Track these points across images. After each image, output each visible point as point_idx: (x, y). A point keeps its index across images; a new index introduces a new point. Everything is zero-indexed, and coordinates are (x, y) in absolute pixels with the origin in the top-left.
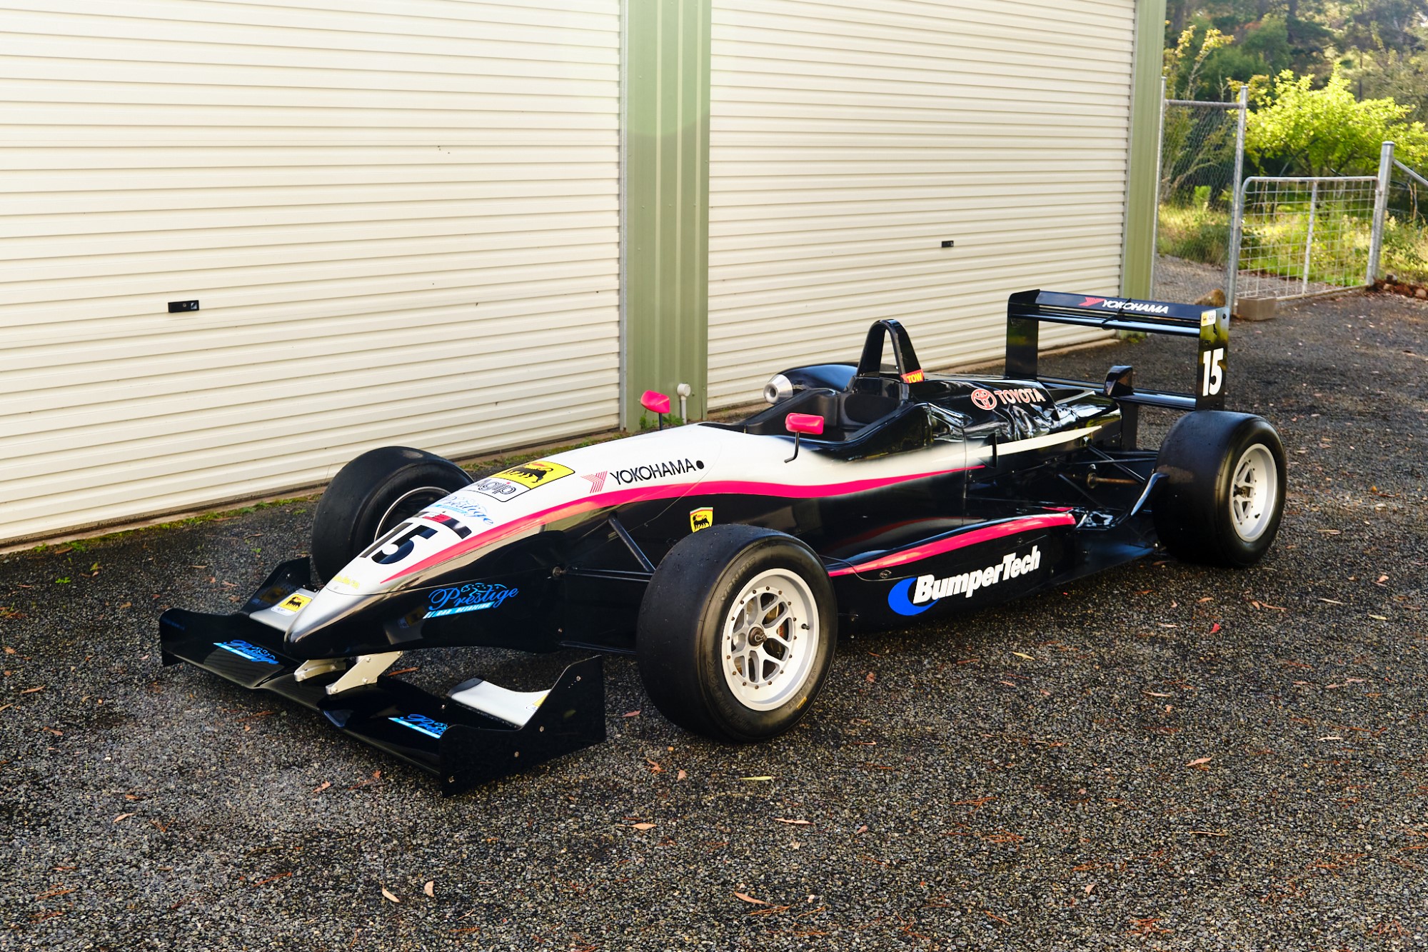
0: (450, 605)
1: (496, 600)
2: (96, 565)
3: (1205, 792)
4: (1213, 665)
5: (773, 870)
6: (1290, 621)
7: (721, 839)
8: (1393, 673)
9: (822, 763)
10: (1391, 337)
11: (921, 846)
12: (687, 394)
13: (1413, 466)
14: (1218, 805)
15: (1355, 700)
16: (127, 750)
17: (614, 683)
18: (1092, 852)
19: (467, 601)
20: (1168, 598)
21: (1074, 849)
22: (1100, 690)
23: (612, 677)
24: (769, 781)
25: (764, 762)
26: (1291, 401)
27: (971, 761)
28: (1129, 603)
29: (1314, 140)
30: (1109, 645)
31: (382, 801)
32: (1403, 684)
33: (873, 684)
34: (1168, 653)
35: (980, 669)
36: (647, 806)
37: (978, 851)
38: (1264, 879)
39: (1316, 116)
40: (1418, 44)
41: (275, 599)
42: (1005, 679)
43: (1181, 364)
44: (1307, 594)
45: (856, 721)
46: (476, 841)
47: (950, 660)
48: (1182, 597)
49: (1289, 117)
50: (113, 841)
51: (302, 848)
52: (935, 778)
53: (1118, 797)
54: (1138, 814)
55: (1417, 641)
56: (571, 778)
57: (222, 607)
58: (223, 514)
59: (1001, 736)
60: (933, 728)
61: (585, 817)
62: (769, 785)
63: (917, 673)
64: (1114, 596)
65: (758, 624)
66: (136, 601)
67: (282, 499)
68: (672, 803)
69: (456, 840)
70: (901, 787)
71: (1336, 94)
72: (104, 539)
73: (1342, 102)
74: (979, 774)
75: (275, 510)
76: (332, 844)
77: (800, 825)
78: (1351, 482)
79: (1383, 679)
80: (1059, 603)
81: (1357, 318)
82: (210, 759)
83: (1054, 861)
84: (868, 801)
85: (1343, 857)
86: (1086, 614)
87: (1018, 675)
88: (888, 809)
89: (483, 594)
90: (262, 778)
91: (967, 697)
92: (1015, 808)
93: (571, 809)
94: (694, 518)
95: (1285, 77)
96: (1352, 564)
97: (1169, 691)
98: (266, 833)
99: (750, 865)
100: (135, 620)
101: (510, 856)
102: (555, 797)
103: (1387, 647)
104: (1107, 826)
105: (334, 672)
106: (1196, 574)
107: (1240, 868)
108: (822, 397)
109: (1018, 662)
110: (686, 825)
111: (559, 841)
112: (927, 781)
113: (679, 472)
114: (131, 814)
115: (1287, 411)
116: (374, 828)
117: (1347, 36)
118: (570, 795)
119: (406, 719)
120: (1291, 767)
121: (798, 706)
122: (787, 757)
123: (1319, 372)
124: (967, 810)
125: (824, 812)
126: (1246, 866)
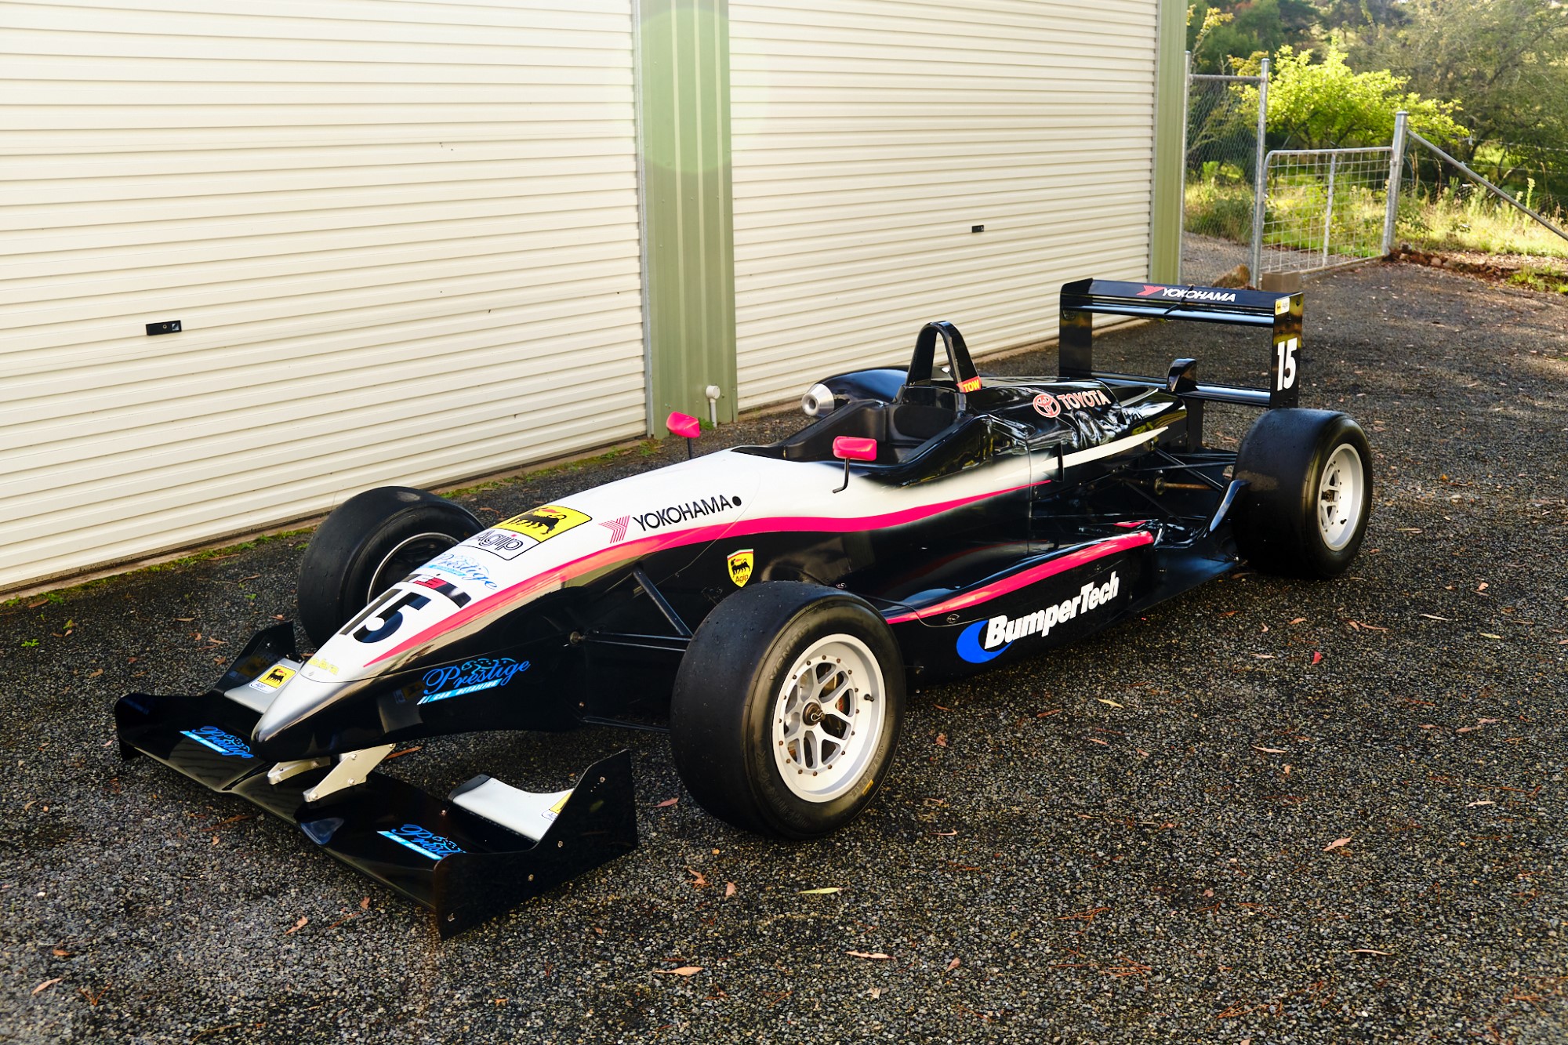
0: (449, 686)
1: (504, 676)
2: (70, 622)
3: (1354, 889)
4: (1324, 707)
5: (850, 1033)
6: (1396, 644)
7: (783, 985)
8: (1526, 710)
9: (896, 864)
10: (1417, 308)
11: (1027, 986)
12: (717, 397)
13: (1475, 449)
14: (1373, 907)
15: (1495, 748)
16: (66, 879)
17: (647, 759)
18: (1237, 986)
19: (469, 681)
20: (1256, 621)
21: (1215, 984)
22: (1204, 746)
23: (644, 751)
24: (835, 893)
25: (827, 867)
26: (1334, 380)
27: (1071, 854)
28: (1215, 629)
29: (1315, 114)
30: (1203, 684)
31: (370, 945)
32: (1542, 724)
33: (945, 748)
34: (1271, 693)
35: (1063, 723)
36: (690, 938)
37: (1098, 991)
38: (1456, 1021)
39: (1315, 90)
40: (1405, 17)
41: (255, 672)
42: (1093, 736)
43: (1215, 343)
44: (1406, 608)
45: (930, 802)
46: (482, 1003)
47: (1028, 712)
48: (1272, 618)
49: (1290, 91)
50: (28, 1024)
51: (263, 1025)
52: (1032, 881)
53: (1253, 900)
54: (1282, 924)
55: (1542, 666)
56: (598, 900)
57: (205, 672)
58: (219, 552)
59: (1101, 816)
60: (1021, 808)
61: (615, 960)
62: (836, 900)
63: (993, 731)
64: (1198, 620)
65: (814, 699)
66: (109, 667)
67: (284, 531)
68: (721, 933)
69: (457, 1002)
70: (993, 897)
71: (1334, 68)
72: (85, 587)
73: (1340, 75)
74: (1083, 872)
75: (277, 545)
76: (302, 1016)
77: (877, 959)
78: (1417, 470)
79: (1518, 718)
80: (1138, 631)
81: (1379, 290)
82: (165, 890)
83: (1194, 1003)
84: (956, 920)
85: (1543, 981)
86: (1170, 645)
87: (1107, 729)
88: (981, 931)
89: (488, 672)
90: (226, 916)
91: (1054, 763)
92: (1133, 922)
93: (598, 947)
94: (732, 563)
95: (1284, 52)
96: (1444, 570)
97: (1282, 746)
98: (221, 1003)
99: (821, 1026)
100: (104, 692)
101: (523, 1026)
102: (579, 929)
103: (1511, 674)
104: (1248, 945)
105: (316, 769)
106: (1280, 588)
107: (1422, 1004)
108: (869, 410)
109: (1105, 711)
110: (739, 966)
111: (584, 999)
112: (1023, 886)
113: (713, 511)
114: (56, 980)
115: (1332, 391)
116: (356, 988)
117: (1333, 13)
118: (597, 925)
119: (399, 833)
120: (1446, 846)
121: (863, 791)
122: (854, 857)
123: (1355, 347)
124: (1078, 930)
125: (905, 940)
126: (1429, 1001)
